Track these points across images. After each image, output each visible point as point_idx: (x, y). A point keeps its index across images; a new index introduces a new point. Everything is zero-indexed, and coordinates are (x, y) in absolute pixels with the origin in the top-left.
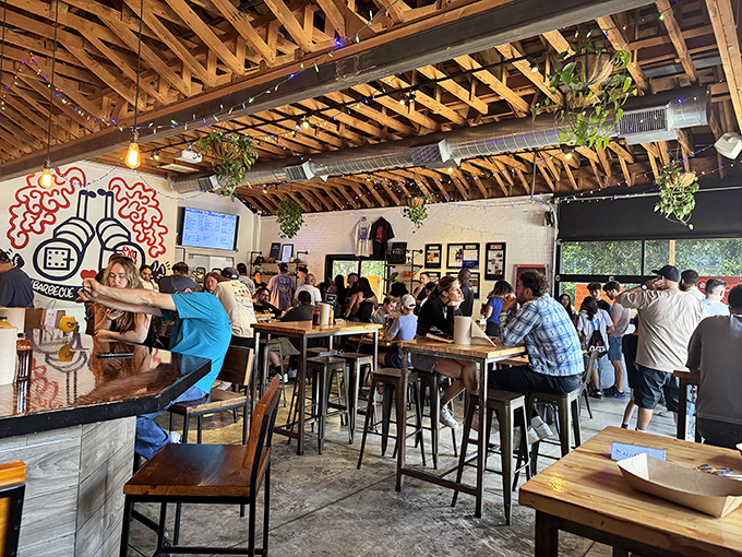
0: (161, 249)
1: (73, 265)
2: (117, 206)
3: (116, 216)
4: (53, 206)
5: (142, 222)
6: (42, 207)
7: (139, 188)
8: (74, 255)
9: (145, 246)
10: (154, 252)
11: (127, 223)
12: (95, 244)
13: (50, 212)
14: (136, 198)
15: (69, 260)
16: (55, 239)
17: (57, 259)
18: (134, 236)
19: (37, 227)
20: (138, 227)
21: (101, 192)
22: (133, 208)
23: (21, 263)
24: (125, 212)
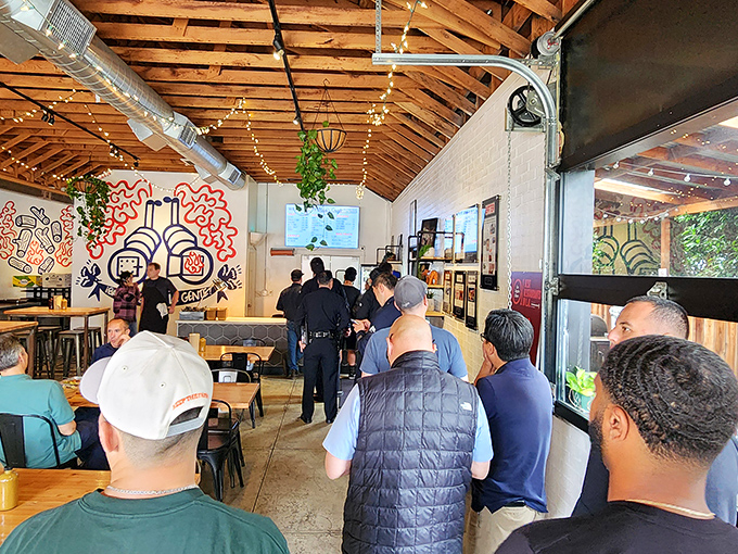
0: (230, 252)
1: (142, 272)
2: (183, 211)
3: (182, 222)
4: (123, 218)
5: (209, 225)
6: (114, 220)
7: (205, 191)
8: (143, 262)
9: (212, 250)
10: (222, 255)
11: (193, 228)
12: (162, 249)
13: (121, 224)
14: (202, 201)
15: (138, 267)
16: (125, 249)
17: (128, 267)
18: (200, 240)
19: (110, 239)
20: (205, 231)
21: (167, 200)
22: (200, 212)
23: (98, 271)
24: (191, 217)
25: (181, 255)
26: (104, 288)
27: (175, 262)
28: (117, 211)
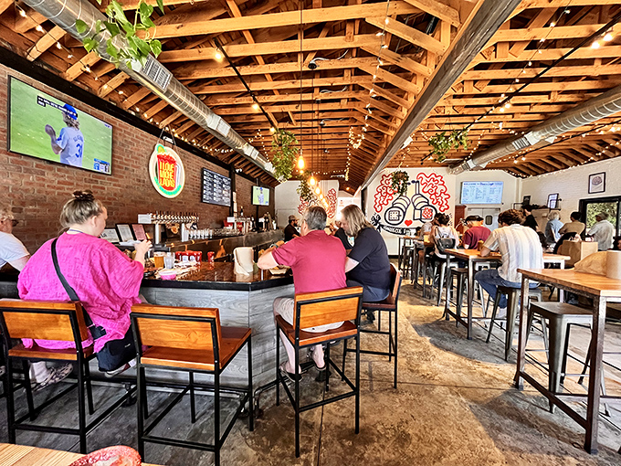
0: (446, 207)
1: (401, 218)
2: (421, 187)
3: (421, 192)
4: (391, 192)
5: (435, 194)
6: (387, 193)
7: (433, 176)
8: (401, 213)
9: (437, 206)
10: (442, 209)
11: (427, 195)
12: (411, 206)
13: (390, 195)
14: (431, 182)
15: (399, 216)
16: (393, 207)
17: (394, 216)
18: (431, 201)
19: (385, 202)
20: (433, 197)
21: (413, 182)
22: (430, 187)
23: (380, 218)
24: (426, 190)
25: (420, 209)
26: (383, 226)
27: (418, 213)
28: (389, 189)
